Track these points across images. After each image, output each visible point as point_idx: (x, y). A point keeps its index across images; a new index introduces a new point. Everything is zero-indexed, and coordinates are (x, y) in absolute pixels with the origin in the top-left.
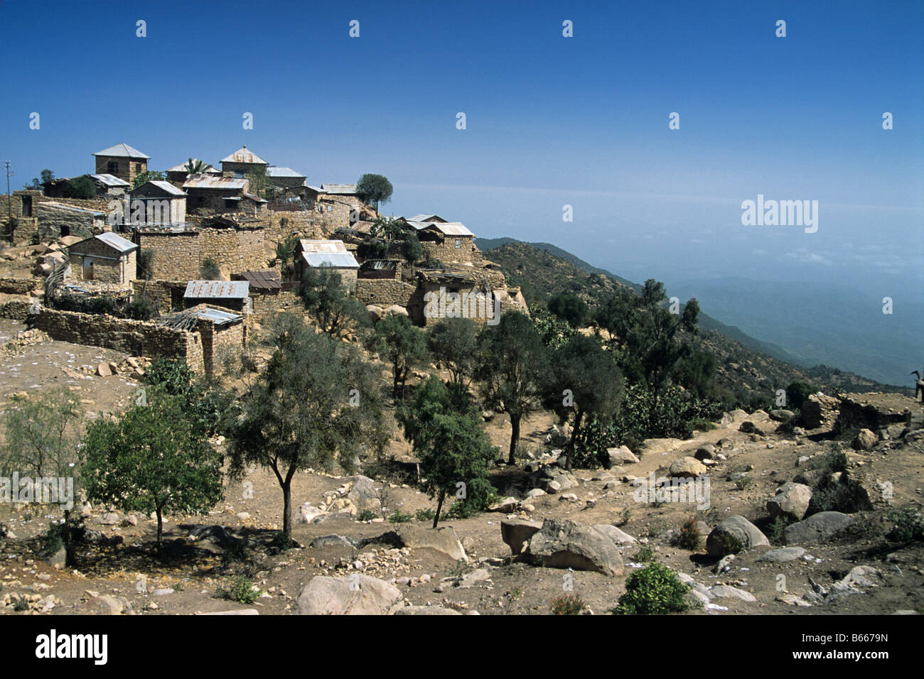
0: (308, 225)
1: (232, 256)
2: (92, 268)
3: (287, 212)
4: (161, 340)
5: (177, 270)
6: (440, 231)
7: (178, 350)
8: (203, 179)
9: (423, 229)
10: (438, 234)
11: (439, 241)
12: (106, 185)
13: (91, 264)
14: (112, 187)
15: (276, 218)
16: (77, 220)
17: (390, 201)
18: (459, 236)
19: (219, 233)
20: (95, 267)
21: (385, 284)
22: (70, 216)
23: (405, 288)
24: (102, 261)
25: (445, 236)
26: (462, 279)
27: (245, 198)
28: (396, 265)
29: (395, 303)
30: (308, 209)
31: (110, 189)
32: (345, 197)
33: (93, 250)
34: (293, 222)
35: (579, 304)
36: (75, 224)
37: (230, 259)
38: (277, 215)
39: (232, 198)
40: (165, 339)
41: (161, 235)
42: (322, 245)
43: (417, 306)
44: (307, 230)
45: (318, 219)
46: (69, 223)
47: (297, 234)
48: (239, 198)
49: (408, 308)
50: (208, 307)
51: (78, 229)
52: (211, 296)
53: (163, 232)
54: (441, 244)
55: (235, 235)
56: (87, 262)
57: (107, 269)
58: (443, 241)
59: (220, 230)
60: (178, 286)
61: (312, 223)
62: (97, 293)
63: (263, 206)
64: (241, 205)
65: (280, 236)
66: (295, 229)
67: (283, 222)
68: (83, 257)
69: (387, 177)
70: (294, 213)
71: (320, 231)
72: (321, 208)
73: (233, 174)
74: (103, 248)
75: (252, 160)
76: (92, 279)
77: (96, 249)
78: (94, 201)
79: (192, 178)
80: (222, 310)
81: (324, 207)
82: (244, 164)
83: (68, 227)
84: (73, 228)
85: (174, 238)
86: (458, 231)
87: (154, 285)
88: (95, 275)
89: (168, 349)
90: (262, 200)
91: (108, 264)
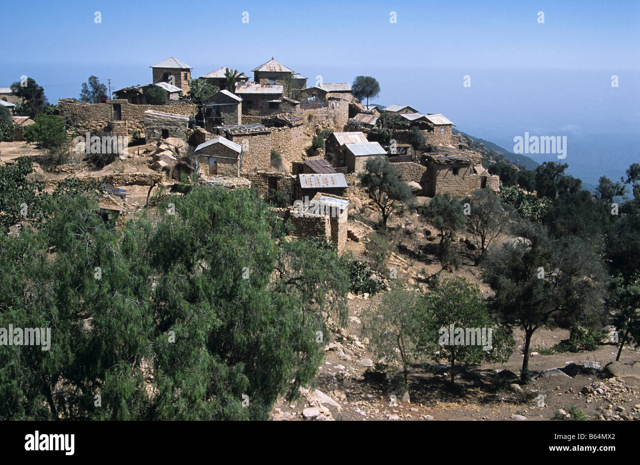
0: (324, 119)
1: (287, 148)
2: (216, 165)
3: (312, 110)
4: (305, 223)
5: (256, 161)
6: (432, 123)
7: (319, 230)
8: (248, 86)
9: (415, 120)
10: (429, 124)
11: (430, 129)
12: (168, 92)
13: (215, 163)
14: (172, 93)
15: (306, 115)
16: (175, 125)
17: (378, 97)
18: (443, 125)
19: (280, 130)
20: (218, 165)
21: (405, 166)
22: (169, 121)
23: (419, 169)
24: (224, 160)
25: (435, 125)
26: (462, 161)
27: (284, 100)
28: (406, 151)
29: (412, 180)
30: (324, 106)
31: (171, 95)
32: (340, 94)
33: (217, 152)
34: (315, 117)
35: (512, 170)
36: (173, 127)
37: (287, 150)
38: (307, 112)
39: (274, 101)
40: (308, 222)
41: (246, 135)
42: (349, 136)
43: (428, 181)
44: (324, 123)
45: (331, 114)
46: (168, 127)
47: (318, 126)
48: (280, 101)
49: (421, 183)
50: (323, 195)
51: (175, 131)
52: (321, 187)
53: (247, 133)
54: (432, 132)
55: (289, 131)
56: (212, 161)
57: (228, 166)
58: (433, 129)
59: (280, 128)
60: (274, 176)
61: (327, 117)
62: (233, 187)
63: (297, 106)
64: (281, 106)
65: (308, 129)
66: (317, 122)
67: (310, 118)
68: (209, 157)
69: (375, 78)
70: (316, 110)
71: (333, 123)
72: (333, 105)
73: (268, 81)
74: (225, 150)
75: (281, 69)
76: (216, 174)
77: (219, 151)
78: (168, 106)
79: (239, 86)
80: (333, 197)
81: (335, 104)
82: (276, 72)
83: (167, 130)
84: (172, 131)
85: (254, 137)
86: (442, 121)
87: (256, 176)
88: (219, 171)
89: (311, 230)
90: (296, 102)
91: (228, 163)
